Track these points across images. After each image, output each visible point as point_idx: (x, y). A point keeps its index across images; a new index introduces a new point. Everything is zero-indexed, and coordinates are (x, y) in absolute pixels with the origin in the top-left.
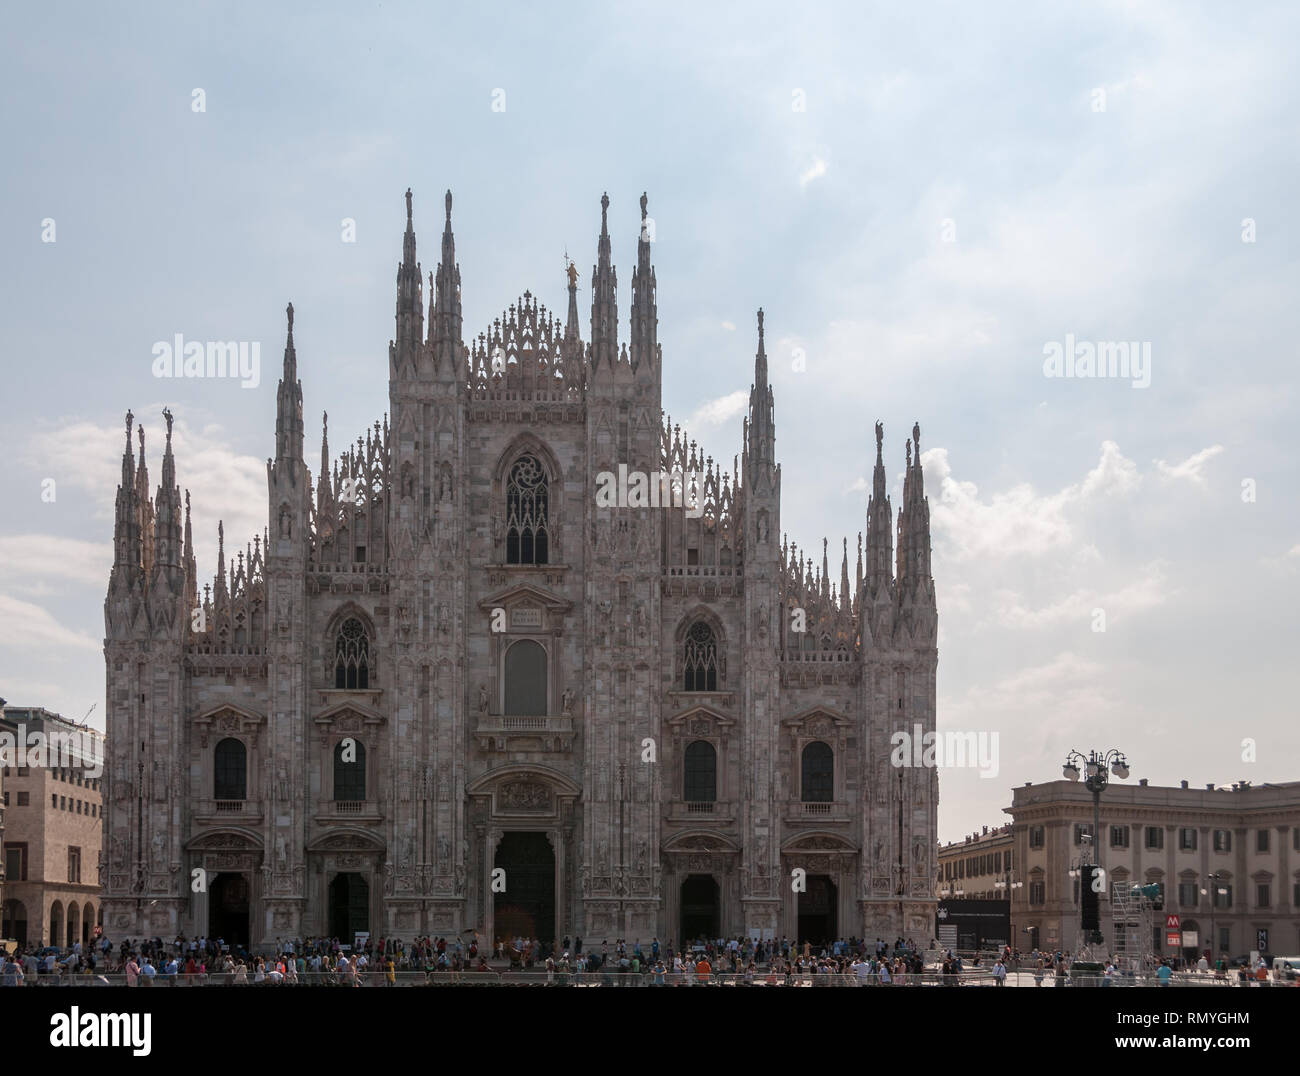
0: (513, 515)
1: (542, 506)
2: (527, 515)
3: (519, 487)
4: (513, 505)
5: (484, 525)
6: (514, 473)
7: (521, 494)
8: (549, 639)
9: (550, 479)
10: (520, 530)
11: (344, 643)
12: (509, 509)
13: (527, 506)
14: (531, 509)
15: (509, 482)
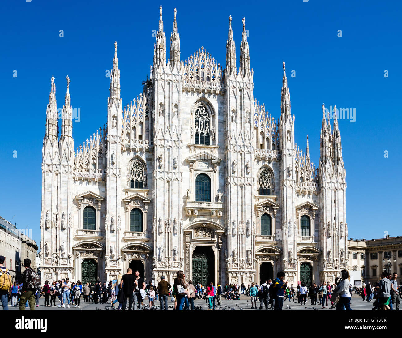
0: (197, 127)
1: (207, 124)
2: (202, 127)
3: (199, 116)
4: (197, 123)
5: (187, 129)
6: (197, 111)
7: (200, 120)
8: (212, 173)
9: (210, 115)
10: (200, 133)
11: (134, 171)
12: (196, 125)
13: (202, 124)
14: (204, 125)
15: (196, 114)
